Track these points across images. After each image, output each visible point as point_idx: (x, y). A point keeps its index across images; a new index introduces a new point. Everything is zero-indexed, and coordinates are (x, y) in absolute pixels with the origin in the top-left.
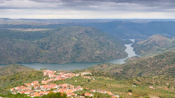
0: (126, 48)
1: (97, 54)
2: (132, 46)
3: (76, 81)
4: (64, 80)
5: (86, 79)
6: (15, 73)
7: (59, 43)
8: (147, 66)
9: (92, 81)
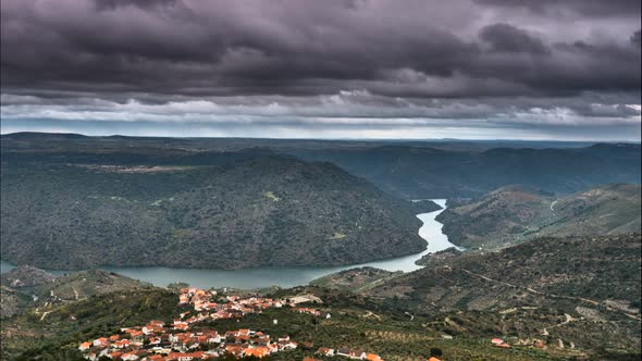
0: (420, 224)
1: (337, 241)
2: (438, 219)
3: (275, 322)
4: (240, 319)
5: (305, 315)
6: (94, 296)
7: (226, 209)
8: (483, 280)
9: (324, 323)
